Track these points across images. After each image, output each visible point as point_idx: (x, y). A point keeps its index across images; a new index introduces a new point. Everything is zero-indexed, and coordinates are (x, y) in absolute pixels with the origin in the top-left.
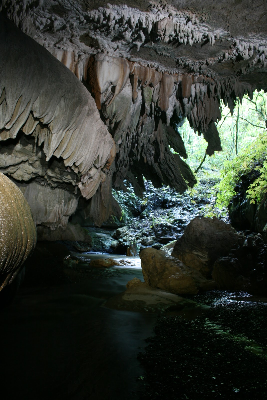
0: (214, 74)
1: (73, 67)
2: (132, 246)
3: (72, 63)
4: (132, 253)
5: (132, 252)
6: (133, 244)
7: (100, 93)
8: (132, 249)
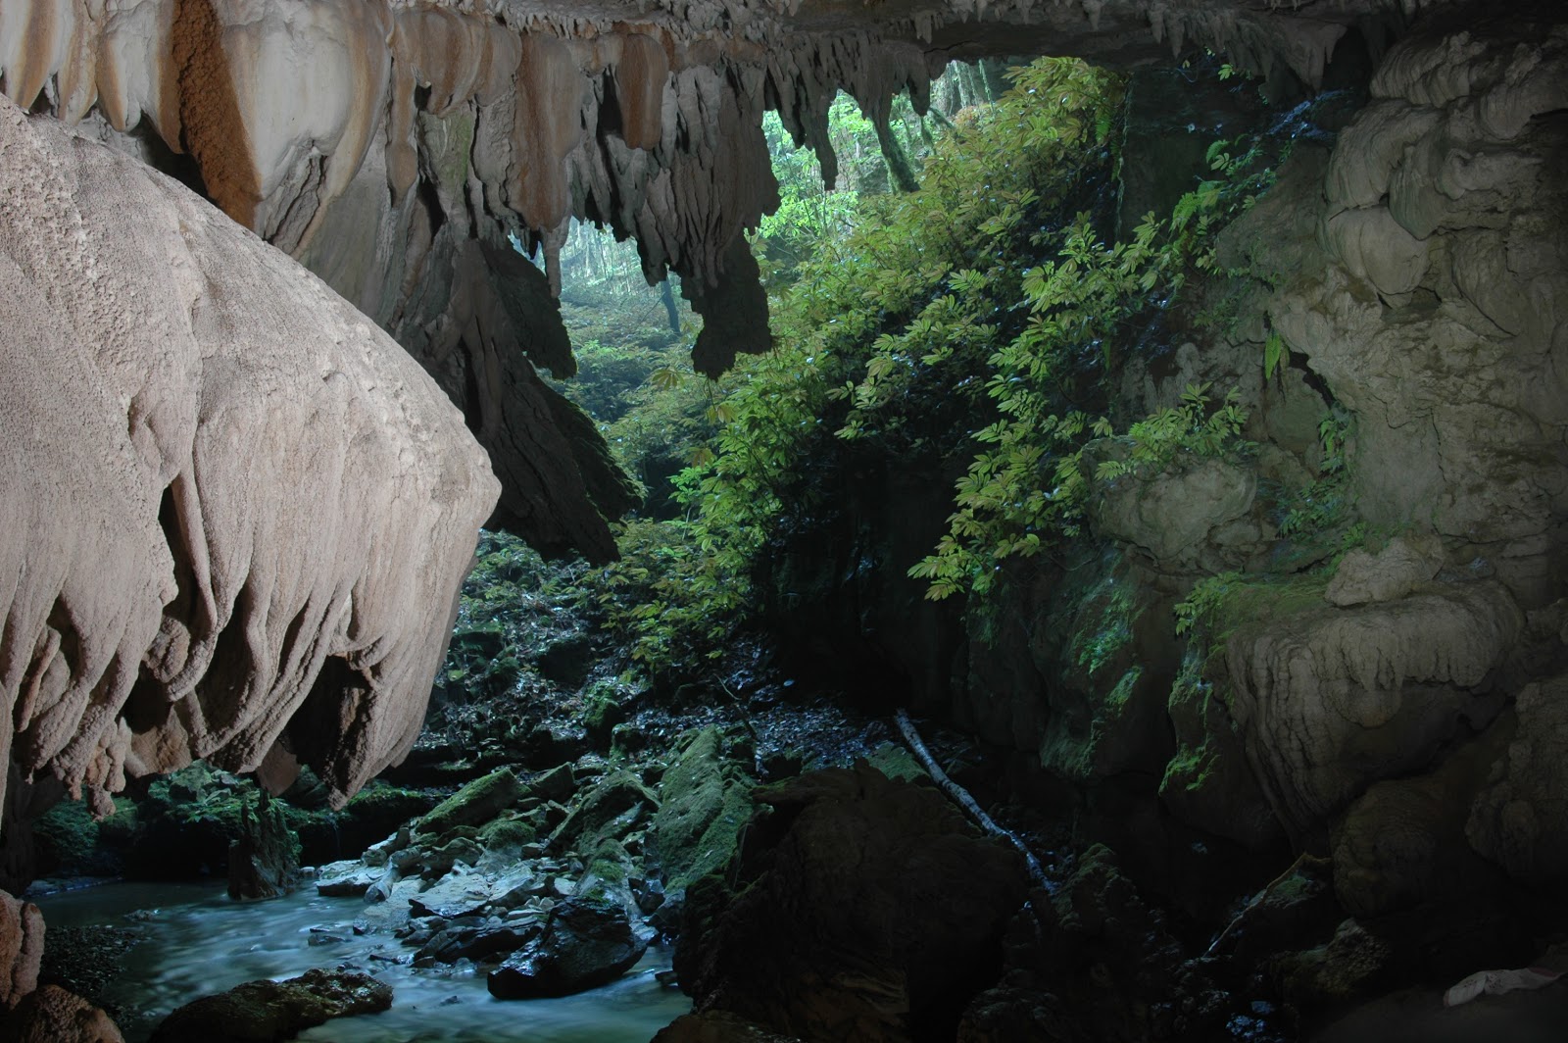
0: (777, 27)
1: (86, 51)
2: (257, 832)
3: (79, 30)
4: (269, 875)
5: (265, 864)
6: (256, 819)
7: (257, 199)
8: (259, 852)
